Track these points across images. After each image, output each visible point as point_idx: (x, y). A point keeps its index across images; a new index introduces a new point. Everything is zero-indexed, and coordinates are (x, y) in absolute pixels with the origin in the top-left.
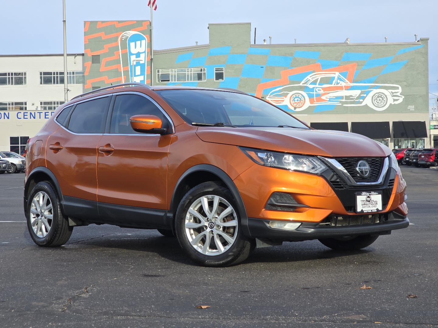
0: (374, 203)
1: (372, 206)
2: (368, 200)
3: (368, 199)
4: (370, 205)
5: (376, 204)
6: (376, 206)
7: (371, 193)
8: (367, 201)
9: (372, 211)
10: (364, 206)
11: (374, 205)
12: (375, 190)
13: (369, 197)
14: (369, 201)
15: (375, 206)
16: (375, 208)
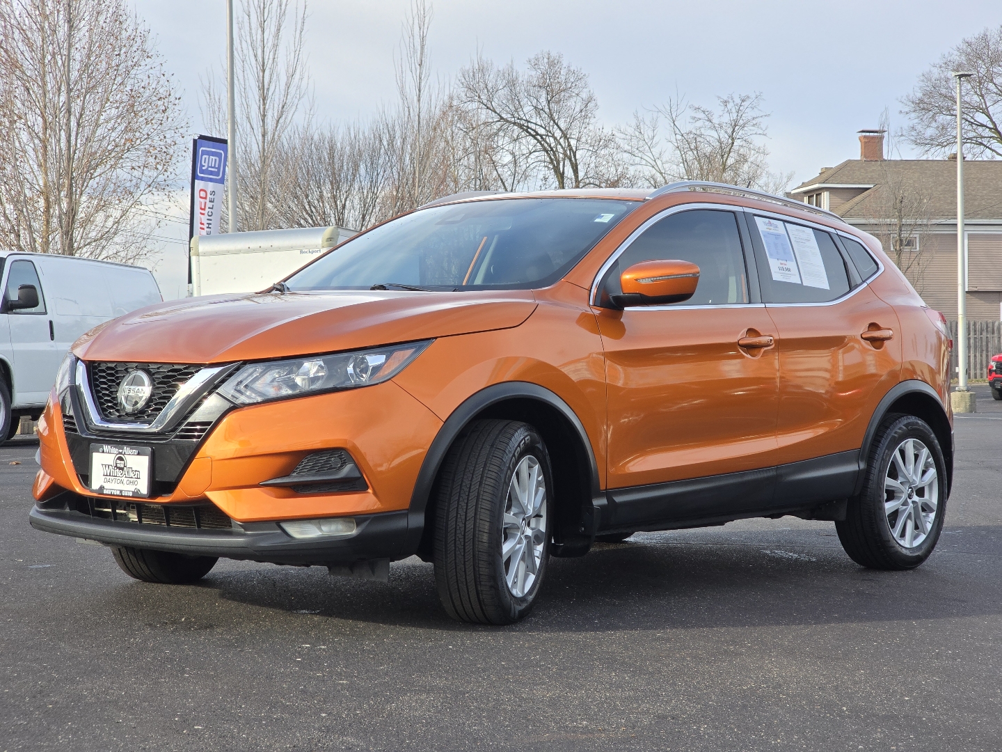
0: (132, 475)
1: (127, 482)
2: (118, 465)
3: (121, 464)
4: (122, 479)
5: (137, 478)
6: (136, 483)
7: (123, 449)
8: (116, 466)
9: (121, 491)
10: (108, 477)
11: (131, 480)
12: (129, 442)
13: (120, 459)
14: (122, 469)
16: (132, 488)
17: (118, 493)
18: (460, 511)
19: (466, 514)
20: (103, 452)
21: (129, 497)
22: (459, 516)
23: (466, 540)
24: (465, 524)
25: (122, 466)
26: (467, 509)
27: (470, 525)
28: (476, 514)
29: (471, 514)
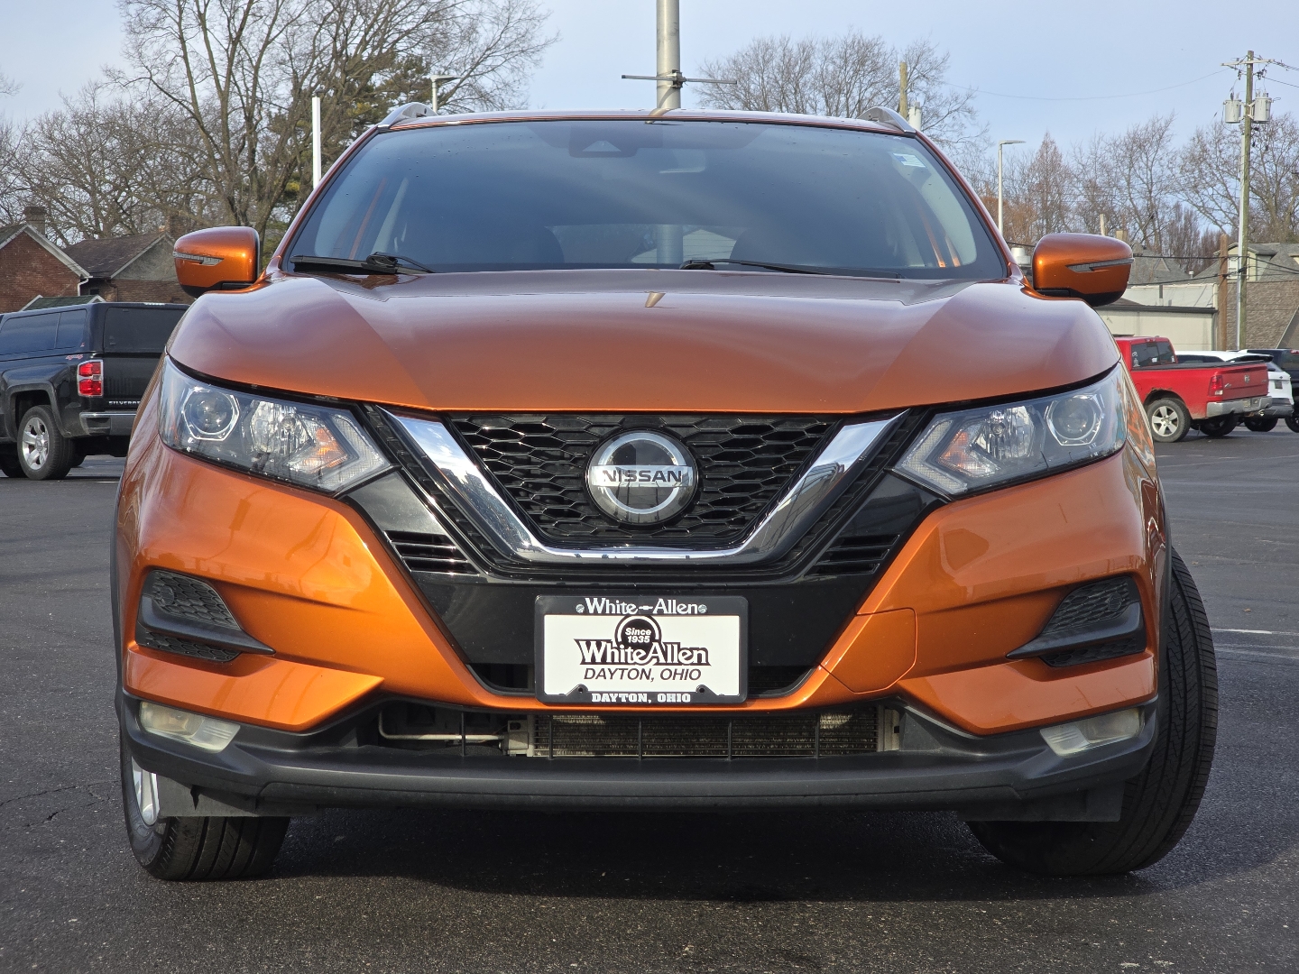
0: (679, 658)
1: (666, 674)
2: (633, 639)
3: (635, 635)
4: (647, 668)
5: (699, 663)
6: (695, 675)
7: (654, 604)
8: (624, 642)
9: (652, 695)
10: (598, 668)
11: (680, 669)
13: (638, 625)
14: (643, 646)
15: (686, 675)
17: (644, 698)
18: (1174, 676)
19: (1185, 679)
20: (586, 613)
21: (682, 704)
22: (1174, 685)
23: (1188, 728)
24: (1185, 698)
25: (647, 640)
26: (1184, 670)
27: (1193, 700)
28: (1200, 679)
29: (1192, 679)
